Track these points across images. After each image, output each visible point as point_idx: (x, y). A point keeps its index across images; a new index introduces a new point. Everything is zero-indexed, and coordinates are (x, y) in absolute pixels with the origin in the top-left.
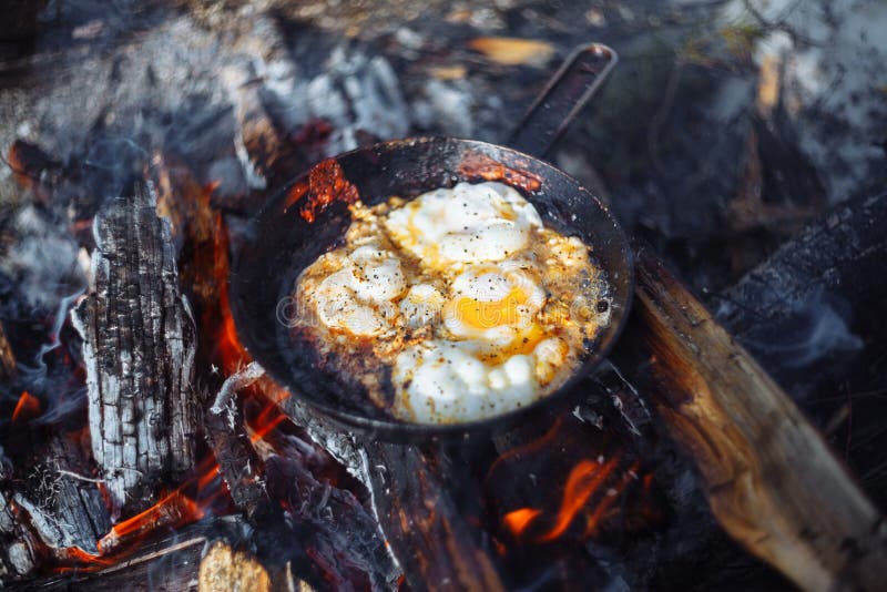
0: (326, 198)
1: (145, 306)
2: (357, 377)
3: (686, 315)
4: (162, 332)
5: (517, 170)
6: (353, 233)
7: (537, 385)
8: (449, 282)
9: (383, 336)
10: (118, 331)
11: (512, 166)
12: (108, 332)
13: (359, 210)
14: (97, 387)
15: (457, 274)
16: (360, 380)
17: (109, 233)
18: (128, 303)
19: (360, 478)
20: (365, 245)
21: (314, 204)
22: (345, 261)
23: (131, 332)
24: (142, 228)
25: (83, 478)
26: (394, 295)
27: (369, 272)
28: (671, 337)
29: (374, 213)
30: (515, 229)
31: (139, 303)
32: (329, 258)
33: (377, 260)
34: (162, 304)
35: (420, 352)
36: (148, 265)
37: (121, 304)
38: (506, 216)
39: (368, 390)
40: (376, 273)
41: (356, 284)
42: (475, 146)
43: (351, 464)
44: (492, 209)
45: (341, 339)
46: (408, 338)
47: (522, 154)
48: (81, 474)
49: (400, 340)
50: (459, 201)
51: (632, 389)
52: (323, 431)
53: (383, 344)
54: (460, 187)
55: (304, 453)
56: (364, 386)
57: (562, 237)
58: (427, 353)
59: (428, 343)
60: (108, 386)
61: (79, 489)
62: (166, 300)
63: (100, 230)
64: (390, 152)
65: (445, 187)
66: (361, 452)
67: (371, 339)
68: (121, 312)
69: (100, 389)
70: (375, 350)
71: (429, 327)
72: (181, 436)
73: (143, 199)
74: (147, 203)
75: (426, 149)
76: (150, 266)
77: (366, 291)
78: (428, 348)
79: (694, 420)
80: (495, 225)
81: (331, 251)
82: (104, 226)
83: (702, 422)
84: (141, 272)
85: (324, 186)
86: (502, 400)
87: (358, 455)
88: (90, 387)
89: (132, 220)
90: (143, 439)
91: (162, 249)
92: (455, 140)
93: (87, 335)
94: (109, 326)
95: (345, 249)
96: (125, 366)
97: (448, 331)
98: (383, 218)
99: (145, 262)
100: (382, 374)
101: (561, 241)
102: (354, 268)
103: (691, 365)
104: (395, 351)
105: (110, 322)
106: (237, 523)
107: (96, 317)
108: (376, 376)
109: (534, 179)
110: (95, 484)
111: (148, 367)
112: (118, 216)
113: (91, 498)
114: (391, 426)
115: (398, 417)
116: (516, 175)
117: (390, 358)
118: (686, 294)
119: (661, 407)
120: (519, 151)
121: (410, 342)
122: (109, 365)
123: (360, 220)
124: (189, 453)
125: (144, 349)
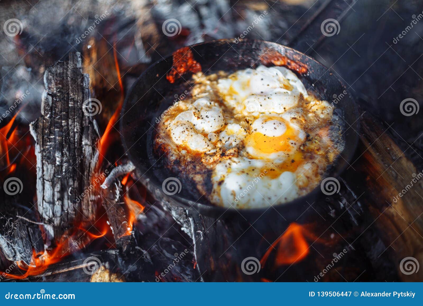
0: (182, 70)
1: (71, 125)
2: (191, 176)
3: (389, 153)
4: (81, 140)
5: (294, 61)
6: (196, 91)
7: (297, 188)
8: (250, 122)
9: (208, 153)
10: (55, 138)
11: (292, 58)
12: (49, 139)
13: (199, 77)
14: (41, 169)
15: (255, 118)
16: (192, 178)
17: (53, 81)
18: (62, 123)
19: (189, 234)
20: (202, 97)
21: (174, 73)
22: (190, 106)
23: (62, 139)
24: (72, 79)
25: (30, 221)
26: (217, 129)
27: (203, 114)
28: (379, 166)
29: (210, 80)
30: (291, 95)
31: (68, 124)
32: (181, 104)
33: (209, 107)
34: (81, 125)
35: (230, 164)
36: (74, 101)
37: (57, 123)
38: (286, 87)
39: (197, 184)
40: (207, 114)
41: (194, 120)
42: (271, 45)
43: (185, 225)
44: (278, 82)
45: (184, 152)
46: (223, 155)
47: (298, 52)
48: (29, 219)
49: (218, 156)
50: (259, 76)
51: (353, 194)
52: (169, 205)
53: (208, 157)
54: (261, 69)
55: (159, 215)
56: (195, 181)
57: (318, 100)
58: (234, 166)
59: (235, 159)
60: (48, 169)
61: (27, 227)
62: (84, 122)
63: (47, 79)
64: (221, 45)
65: (252, 68)
66: (191, 219)
67: (202, 153)
68: (57, 128)
69: (43, 171)
70: (203, 160)
71: (236, 149)
72: (88, 202)
73: (74, 63)
74: (76, 65)
75: (242, 45)
76: (75, 102)
77: (200, 125)
78: (235, 162)
79: (391, 217)
80: (280, 93)
81: (183, 100)
82: (50, 77)
83: (396, 219)
84: (70, 105)
85: (181, 63)
86: (276, 196)
87: (189, 221)
88: (37, 170)
89: (67, 74)
90: (66, 202)
91: (83, 93)
92: (259, 41)
93: (37, 140)
94: (50, 136)
95: (190, 100)
96: (58, 159)
97: (248, 153)
98: (215, 82)
99: (73, 99)
100: (205, 176)
101: (318, 103)
102: (194, 111)
103: (391, 184)
104: (215, 162)
105: (51, 133)
106: (116, 255)
107: (43, 129)
108: (202, 176)
109: (304, 67)
110: (38, 225)
111: (71, 161)
112: (58, 71)
113: (34, 233)
114: (208, 207)
115: (213, 201)
116: (293, 64)
117: (212, 166)
118: (390, 140)
119: (371, 208)
120: (296, 49)
121: (224, 157)
122: (49, 158)
123: (200, 84)
124: (92, 211)
125: (69, 150)
